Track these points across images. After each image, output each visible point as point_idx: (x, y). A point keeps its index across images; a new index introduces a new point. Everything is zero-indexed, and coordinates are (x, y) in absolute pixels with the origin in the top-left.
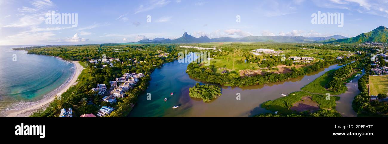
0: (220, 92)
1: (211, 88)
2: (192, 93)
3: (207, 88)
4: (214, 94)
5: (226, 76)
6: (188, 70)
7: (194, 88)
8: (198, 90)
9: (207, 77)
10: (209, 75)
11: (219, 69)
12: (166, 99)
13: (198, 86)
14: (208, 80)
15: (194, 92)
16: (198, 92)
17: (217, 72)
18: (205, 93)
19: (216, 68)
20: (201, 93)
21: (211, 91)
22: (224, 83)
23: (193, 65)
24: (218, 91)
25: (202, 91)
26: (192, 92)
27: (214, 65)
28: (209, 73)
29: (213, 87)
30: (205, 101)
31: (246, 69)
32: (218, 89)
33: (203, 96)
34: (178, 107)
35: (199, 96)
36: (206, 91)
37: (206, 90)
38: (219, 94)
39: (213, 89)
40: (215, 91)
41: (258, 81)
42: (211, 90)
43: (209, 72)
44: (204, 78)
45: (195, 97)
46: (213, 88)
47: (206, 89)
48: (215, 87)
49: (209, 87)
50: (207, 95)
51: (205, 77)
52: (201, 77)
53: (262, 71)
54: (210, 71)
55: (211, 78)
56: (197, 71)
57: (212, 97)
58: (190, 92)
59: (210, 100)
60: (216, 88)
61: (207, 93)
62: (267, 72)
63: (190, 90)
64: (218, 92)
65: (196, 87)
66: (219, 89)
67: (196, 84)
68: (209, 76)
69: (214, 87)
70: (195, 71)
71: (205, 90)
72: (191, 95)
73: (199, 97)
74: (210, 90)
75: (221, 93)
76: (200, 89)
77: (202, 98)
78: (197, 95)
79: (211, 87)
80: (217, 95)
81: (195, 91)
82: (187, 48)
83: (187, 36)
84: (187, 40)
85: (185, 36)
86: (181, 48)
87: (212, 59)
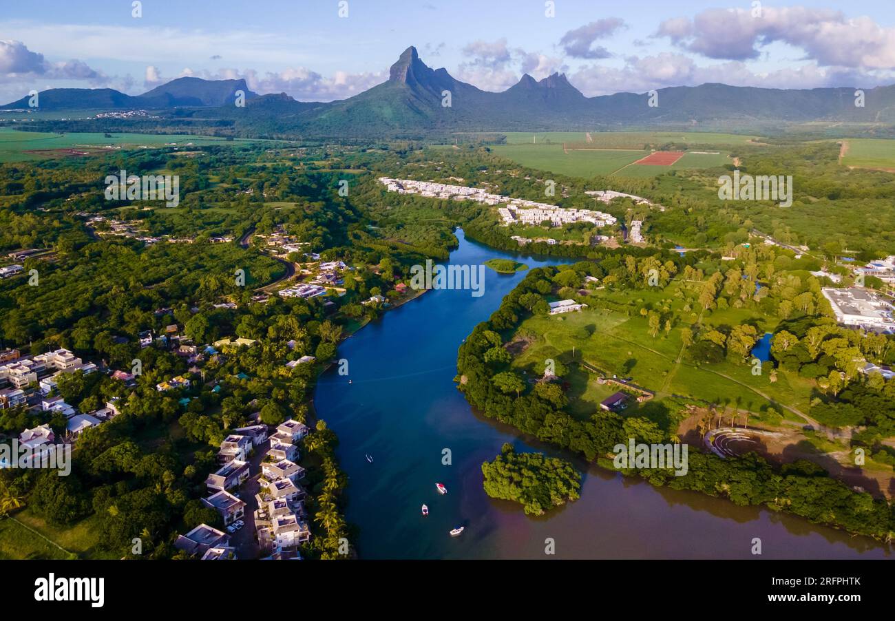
0: (578, 486)
1: (551, 468)
2: (493, 484)
3: (539, 465)
4: (557, 490)
5: (612, 425)
6: (464, 380)
7: (499, 464)
8: (510, 470)
9: (540, 421)
10: (548, 412)
11: (599, 382)
12: (424, 507)
13: (510, 457)
14: (543, 434)
15: (499, 479)
16: (511, 479)
17: (586, 397)
18: (531, 482)
19: (586, 375)
20: (519, 484)
21: (548, 479)
22: (600, 452)
23: (484, 350)
24: (572, 482)
25: (521, 475)
26: (493, 480)
27: (578, 353)
28: (548, 402)
29: (556, 465)
30: (531, 513)
31: (728, 401)
32: (571, 475)
33: (523, 493)
34: (462, 528)
35: (512, 493)
36: (534, 477)
37: (534, 472)
38: (573, 495)
39: (557, 474)
40: (562, 479)
41: (729, 482)
42: (549, 475)
43: (551, 398)
44: (530, 421)
45: (503, 498)
46: (556, 469)
47: (534, 469)
48: (565, 466)
49: (544, 462)
50: (537, 492)
51: (534, 419)
52: (520, 416)
53: (803, 443)
54: (553, 393)
55: (555, 427)
56: (504, 388)
57: (550, 499)
58: (486, 479)
59: (543, 509)
60: (566, 472)
61: (536, 483)
62: (829, 459)
63: (485, 472)
64: (569, 486)
65: (505, 460)
66: (576, 474)
67: (504, 448)
68: (549, 418)
69: (560, 465)
70: (494, 388)
71: (530, 474)
72: (491, 489)
73: (514, 498)
74: (546, 476)
75: (578, 491)
76: (516, 468)
77: (522, 501)
78: (507, 489)
79: (552, 465)
80: (565, 497)
81: (502, 476)
82: (429, 198)
83: (417, 83)
84: (420, 108)
85: (404, 79)
86: (396, 200)
87: (578, 307)
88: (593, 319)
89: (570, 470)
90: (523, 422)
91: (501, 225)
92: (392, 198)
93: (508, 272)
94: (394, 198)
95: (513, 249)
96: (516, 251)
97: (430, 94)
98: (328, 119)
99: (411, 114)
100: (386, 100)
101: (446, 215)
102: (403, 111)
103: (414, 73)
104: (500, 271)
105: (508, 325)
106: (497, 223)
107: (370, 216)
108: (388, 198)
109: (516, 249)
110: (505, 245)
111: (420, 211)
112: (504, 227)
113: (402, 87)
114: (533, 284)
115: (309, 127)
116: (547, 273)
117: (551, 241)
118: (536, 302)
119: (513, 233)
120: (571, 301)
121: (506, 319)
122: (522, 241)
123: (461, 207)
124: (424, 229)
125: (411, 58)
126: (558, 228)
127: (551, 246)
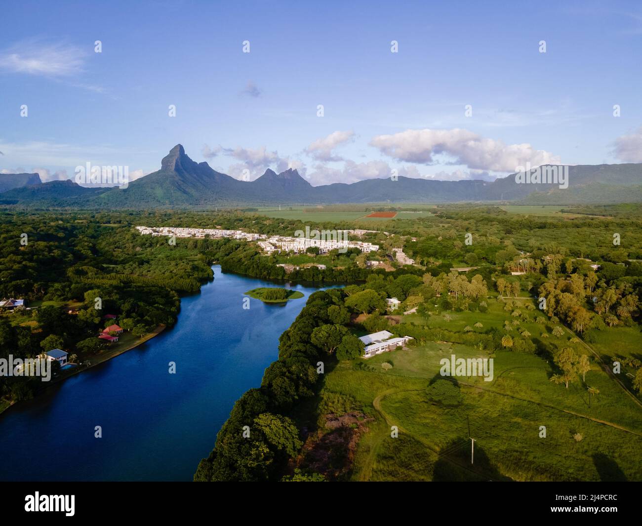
82: (185, 239)
83: (184, 171)
84: (187, 190)
85: (174, 167)
86: (148, 242)
87: (399, 341)
91: (262, 255)
92: (144, 240)
93: (278, 301)
94: (147, 241)
95: (280, 278)
96: (283, 279)
97: (195, 180)
98: (106, 197)
99: (179, 193)
100: (158, 183)
101: (201, 252)
102: (172, 191)
103: (181, 163)
104: (267, 301)
105: (303, 389)
106: (257, 253)
107: (113, 256)
108: (139, 240)
109: (283, 277)
110: (269, 274)
111: (173, 252)
112: (266, 256)
113: (170, 173)
114: (322, 312)
115: (88, 203)
116: (334, 297)
117: (322, 267)
118: (341, 339)
119: (277, 262)
120: (385, 334)
121: (298, 377)
122: (289, 268)
123: (218, 244)
124: (173, 263)
125: (179, 153)
126: (325, 255)
127: (324, 272)
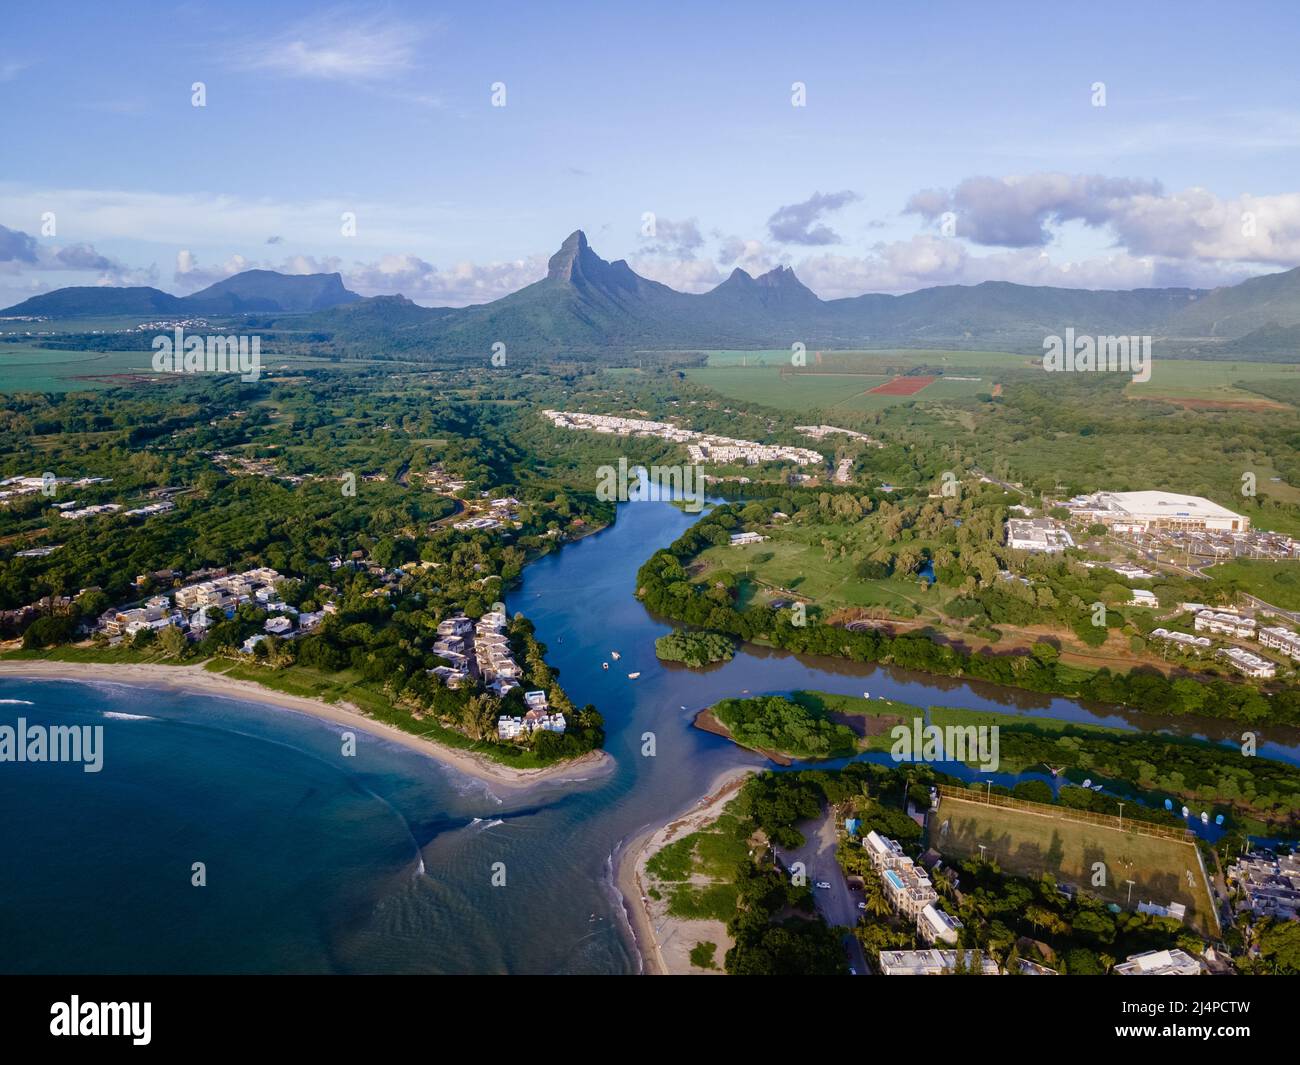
0: (731, 651)
1: (711, 640)
3: (702, 639)
4: (714, 652)
6: (642, 591)
9: (707, 614)
10: (714, 607)
11: (766, 593)
14: (709, 623)
16: (678, 645)
18: (694, 648)
19: (755, 588)
20: (684, 649)
21: (708, 646)
23: (661, 569)
24: (727, 649)
25: (686, 644)
27: (752, 574)
28: (715, 601)
29: (716, 639)
30: (692, 667)
31: (877, 605)
32: (727, 645)
33: (687, 654)
35: (679, 655)
37: (697, 642)
38: (727, 657)
39: (715, 644)
40: (719, 647)
42: (709, 644)
43: (719, 599)
44: (698, 614)
46: (715, 641)
48: (723, 640)
49: (706, 637)
50: (697, 654)
51: (701, 613)
52: (689, 612)
53: (926, 629)
54: (722, 595)
56: (677, 594)
57: (708, 658)
58: (658, 648)
59: (702, 664)
60: (723, 644)
61: (697, 647)
63: (657, 643)
64: (724, 651)
65: (674, 636)
66: (731, 645)
68: (714, 611)
69: (719, 640)
70: (668, 593)
71: (694, 643)
72: (661, 654)
73: (679, 658)
74: (706, 644)
75: (731, 654)
76: (683, 640)
77: (685, 659)
78: (674, 652)
79: (713, 639)
80: (720, 657)
81: (672, 644)
82: (606, 435)
83: (587, 281)
84: (590, 317)
85: (569, 276)
86: (566, 437)
87: (760, 539)
88: (773, 548)
89: (727, 641)
90: (692, 617)
92: (561, 434)
94: (564, 435)
97: (605, 298)
98: (464, 332)
99: (578, 325)
100: (544, 306)
102: (567, 320)
103: (582, 266)
105: (687, 552)
107: (535, 455)
108: (555, 435)
111: (595, 450)
113: (565, 288)
114: (717, 518)
115: (439, 342)
116: (733, 510)
117: (744, 480)
118: (718, 534)
120: (754, 534)
121: (685, 547)
122: (713, 480)
123: (644, 444)
125: (577, 247)
126: (754, 467)
127: (744, 485)
